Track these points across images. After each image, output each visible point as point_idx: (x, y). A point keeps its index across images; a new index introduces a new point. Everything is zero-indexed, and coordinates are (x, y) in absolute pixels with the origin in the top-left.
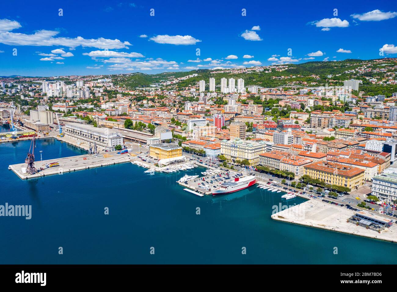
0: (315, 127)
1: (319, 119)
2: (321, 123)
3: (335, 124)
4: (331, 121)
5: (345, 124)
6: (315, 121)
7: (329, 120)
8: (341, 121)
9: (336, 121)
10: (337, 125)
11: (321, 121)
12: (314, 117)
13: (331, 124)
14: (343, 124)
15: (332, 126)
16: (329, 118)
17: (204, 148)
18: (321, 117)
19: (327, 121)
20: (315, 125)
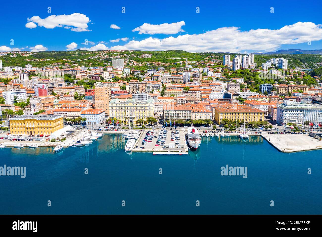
0: (134, 92)
1: (137, 85)
2: (139, 88)
3: (151, 88)
4: (148, 86)
5: (159, 87)
6: (133, 87)
7: (146, 85)
8: (156, 85)
9: (152, 85)
10: (153, 89)
11: (139, 87)
12: (132, 84)
13: (148, 89)
14: (158, 88)
15: (148, 90)
16: (146, 83)
17: (81, 114)
18: (139, 84)
19: (144, 86)
20: (133, 91)
